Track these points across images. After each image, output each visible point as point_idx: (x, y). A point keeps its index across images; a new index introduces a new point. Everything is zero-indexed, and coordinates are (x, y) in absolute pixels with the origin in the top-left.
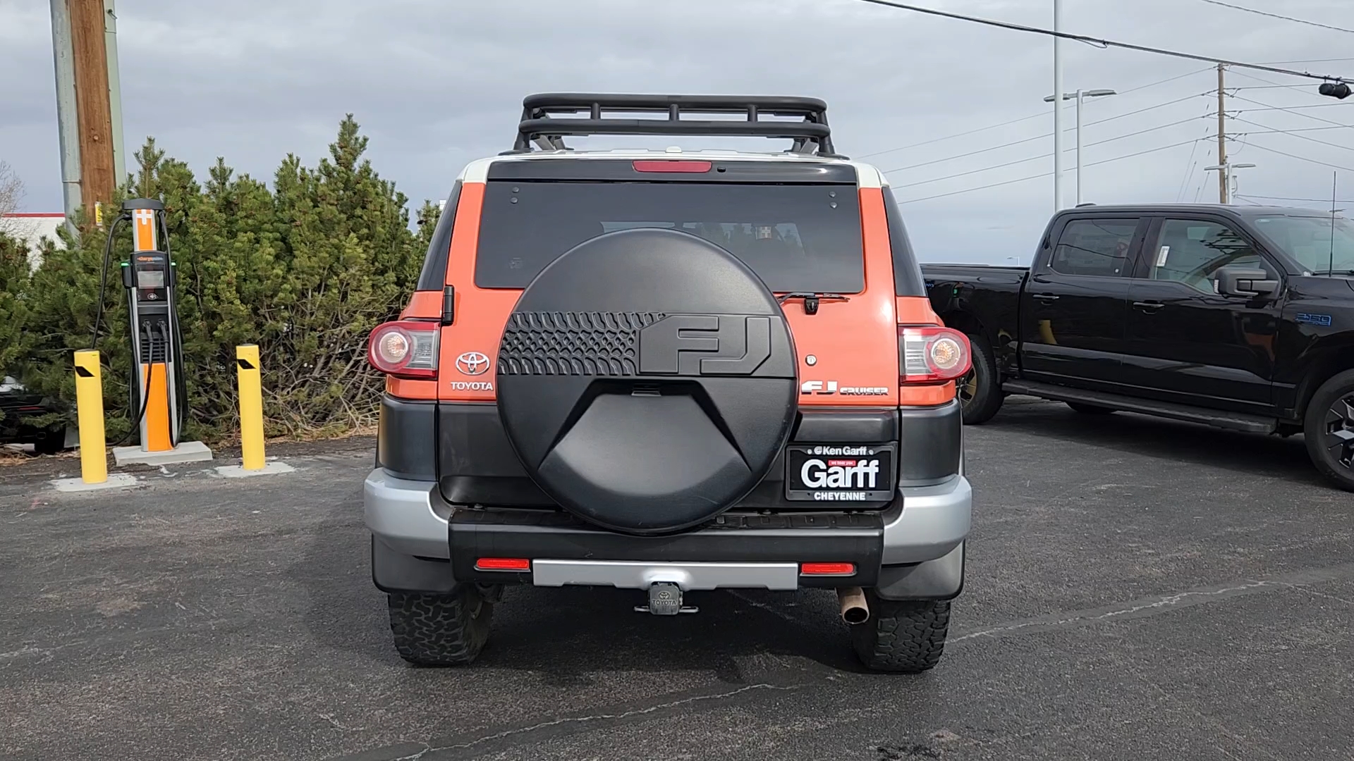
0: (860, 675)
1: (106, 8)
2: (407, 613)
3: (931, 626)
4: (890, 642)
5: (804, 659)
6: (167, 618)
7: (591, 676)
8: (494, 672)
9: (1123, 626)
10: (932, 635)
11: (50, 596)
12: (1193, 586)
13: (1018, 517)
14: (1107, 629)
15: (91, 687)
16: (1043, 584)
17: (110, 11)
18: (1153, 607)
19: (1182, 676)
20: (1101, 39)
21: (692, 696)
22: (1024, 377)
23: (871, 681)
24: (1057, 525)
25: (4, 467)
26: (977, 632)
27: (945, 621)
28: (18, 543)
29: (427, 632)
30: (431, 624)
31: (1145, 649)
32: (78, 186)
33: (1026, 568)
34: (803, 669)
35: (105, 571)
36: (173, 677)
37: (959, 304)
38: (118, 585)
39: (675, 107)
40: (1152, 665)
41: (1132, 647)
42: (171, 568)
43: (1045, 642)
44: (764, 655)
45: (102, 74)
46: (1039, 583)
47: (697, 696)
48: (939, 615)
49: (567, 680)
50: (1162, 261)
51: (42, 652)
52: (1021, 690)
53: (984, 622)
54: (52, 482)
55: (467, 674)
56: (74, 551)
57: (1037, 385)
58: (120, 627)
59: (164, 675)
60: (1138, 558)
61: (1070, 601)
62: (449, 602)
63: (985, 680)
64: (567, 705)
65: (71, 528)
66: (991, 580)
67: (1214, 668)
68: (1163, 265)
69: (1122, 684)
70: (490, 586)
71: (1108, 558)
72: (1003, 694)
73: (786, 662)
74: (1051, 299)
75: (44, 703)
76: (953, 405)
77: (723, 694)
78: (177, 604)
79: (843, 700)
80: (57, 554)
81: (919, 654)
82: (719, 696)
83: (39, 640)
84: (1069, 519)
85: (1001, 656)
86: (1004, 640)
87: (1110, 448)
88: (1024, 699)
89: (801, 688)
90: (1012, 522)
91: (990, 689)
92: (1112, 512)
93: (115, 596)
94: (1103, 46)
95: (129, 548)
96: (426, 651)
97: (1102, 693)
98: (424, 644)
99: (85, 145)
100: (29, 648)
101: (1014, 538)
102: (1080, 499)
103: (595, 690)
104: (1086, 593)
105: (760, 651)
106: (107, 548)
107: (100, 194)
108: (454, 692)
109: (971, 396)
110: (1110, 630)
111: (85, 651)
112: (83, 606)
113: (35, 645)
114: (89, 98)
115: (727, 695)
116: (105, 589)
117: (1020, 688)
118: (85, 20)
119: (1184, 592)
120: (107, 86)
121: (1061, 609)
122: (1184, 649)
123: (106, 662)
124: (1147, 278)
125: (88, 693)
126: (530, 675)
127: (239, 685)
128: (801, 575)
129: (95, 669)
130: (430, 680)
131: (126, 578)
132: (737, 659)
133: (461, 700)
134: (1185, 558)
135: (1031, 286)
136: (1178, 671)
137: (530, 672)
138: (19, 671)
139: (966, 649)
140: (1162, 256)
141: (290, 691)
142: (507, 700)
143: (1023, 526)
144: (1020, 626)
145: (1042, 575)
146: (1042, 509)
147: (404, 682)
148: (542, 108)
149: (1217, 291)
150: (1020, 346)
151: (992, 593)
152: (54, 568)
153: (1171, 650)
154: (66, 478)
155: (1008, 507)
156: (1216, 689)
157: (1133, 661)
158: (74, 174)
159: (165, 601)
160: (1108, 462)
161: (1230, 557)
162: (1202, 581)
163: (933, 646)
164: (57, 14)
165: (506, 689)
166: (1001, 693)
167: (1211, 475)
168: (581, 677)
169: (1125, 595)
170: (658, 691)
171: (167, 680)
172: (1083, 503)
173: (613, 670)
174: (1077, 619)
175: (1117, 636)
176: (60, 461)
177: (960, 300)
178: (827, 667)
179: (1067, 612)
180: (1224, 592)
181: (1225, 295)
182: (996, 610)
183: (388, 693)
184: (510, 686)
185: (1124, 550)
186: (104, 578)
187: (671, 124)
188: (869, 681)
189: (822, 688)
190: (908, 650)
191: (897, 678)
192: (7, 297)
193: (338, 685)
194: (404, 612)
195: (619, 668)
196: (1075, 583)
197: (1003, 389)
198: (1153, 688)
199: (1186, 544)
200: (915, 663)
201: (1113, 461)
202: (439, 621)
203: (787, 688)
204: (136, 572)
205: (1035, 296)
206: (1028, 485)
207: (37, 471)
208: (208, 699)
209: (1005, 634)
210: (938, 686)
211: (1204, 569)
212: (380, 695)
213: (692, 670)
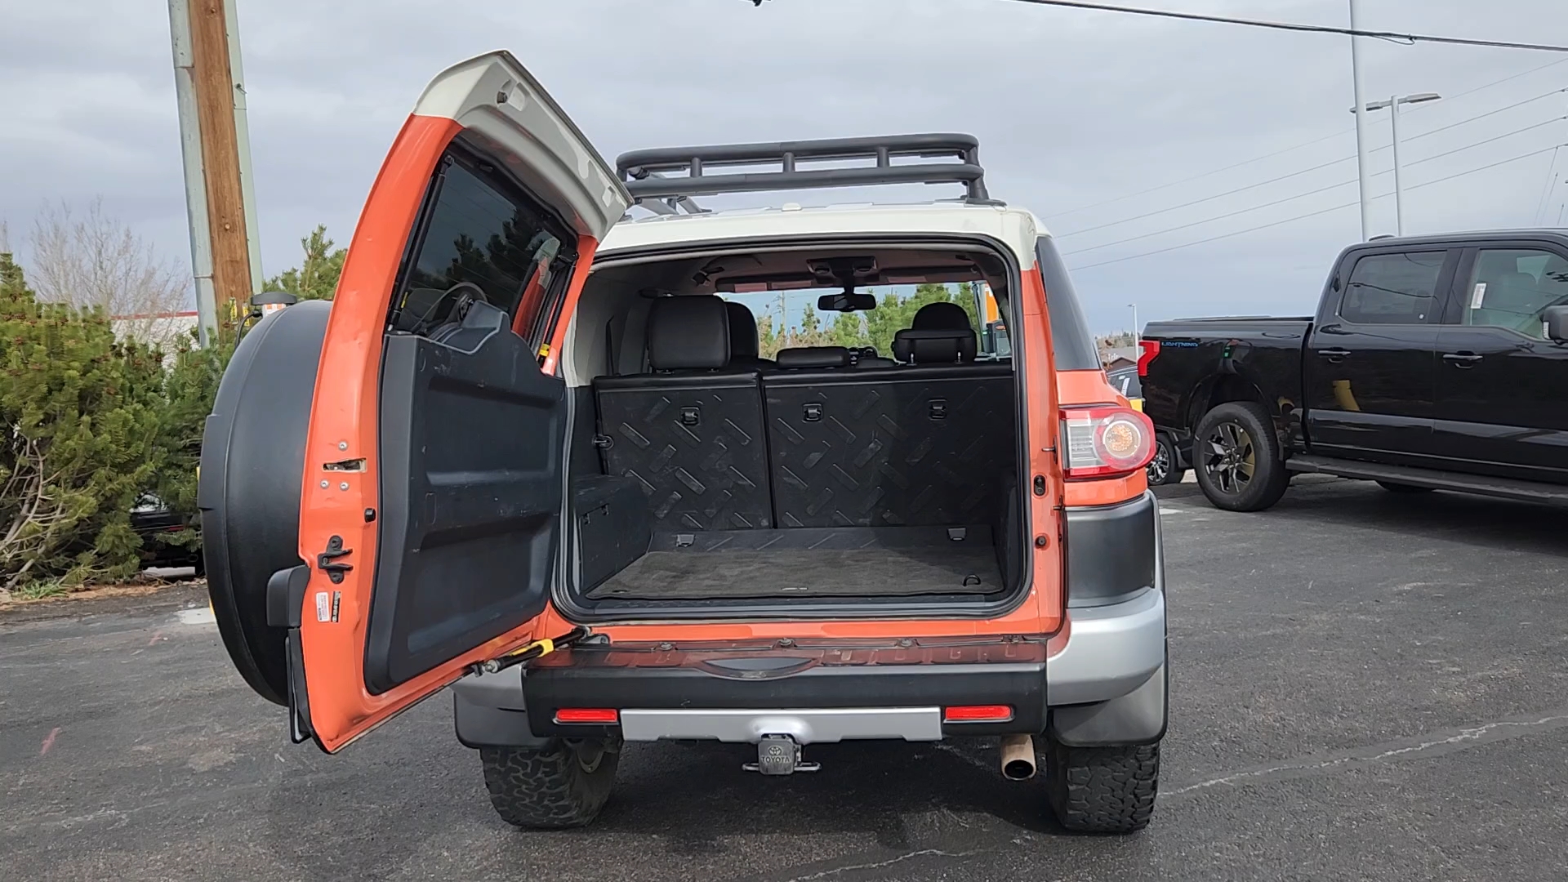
0: (1054, 837)
1: (235, 83)
2: (503, 769)
3: (1135, 778)
4: (1084, 797)
5: (989, 816)
6: (262, 773)
7: (726, 841)
8: (612, 837)
9: (1404, 769)
10: (1136, 788)
11: (143, 748)
12: (1507, 714)
13: (1290, 629)
14: (1383, 773)
15: (159, 857)
16: (1309, 715)
17: (238, 86)
18: (1448, 742)
19: (1474, 835)
20: (1407, 34)
21: (841, 866)
22: (1313, 452)
23: (1067, 844)
24: (1338, 638)
25: (133, 597)
26: (1213, 780)
27: (1151, 770)
28: (125, 686)
29: (527, 791)
30: (531, 781)
31: (1430, 799)
32: (210, 280)
33: (1289, 695)
34: (984, 830)
35: (208, 718)
36: (251, 845)
37: (1235, 367)
38: (220, 733)
39: (790, 156)
40: (1436, 821)
41: (1412, 797)
42: (280, 713)
43: (1299, 791)
44: (939, 811)
45: (231, 155)
46: (1303, 714)
47: (848, 865)
48: (1143, 764)
49: (695, 845)
50: (1477, 302)
51: (118, 814)
52: (1257, 856)
53: (1223, 766)
54: (179, 613)
55: (581, 839)
56: (181, 694)
57: (1330, 461)
58: (209, 784)
59: (242, 842)
60: (1437, 678)
61: (1340, 736)
62: (549, 756)
63: (1213, 843)
64: (689, 877)
65: (184, 667)
66: (1242, 710)
67: (1519, 825)
68: (1479, 307)
69: (1391, 846)
70: (579, 741)
71: (1398, 679)
72: (1234, 861)
73: (966, 821)
74: (1341, 355)
75: (104, 877)
76: (1143, 501)
77: (879, 863)
78: (277, 755)
79: (1028, 870)
80: (163, 697)
81: (1123, 811)
82: (874, 866)
83: (119, 801)
84: (1356, 629)
85: (1238, 811)
86: (1245, 789)
87: (1423, 536)
88: (1260, 868)
89: (978, 854)
90: (1282, 636)
91: (1218, 854)
92: (1414, 619)
93: (212, 746)
94: (1410, 42)
95: (241, 690)
96: (529, 813)
97: (1363, 858)
98: (525, 804)
99: (216, 237)
100: (106, 810)
101: (1281, 655)
102: (1375, 603)
103: (726, 858)
104: (1363, 726)
105: (937, 806)
106: (218, 689)
107: (233, 289)
108: (560, 862)
109: (1249, 477)
110: (1387, 774)
111: (164, 813)
112: (175, 759)
113: (113, 807)
114: (219, 183)
115: (885, 864)
116: (203, 739)
117: (1256, 853)
118: (212, 97)
119: (1493, 722)
120: (238, 168)
121: (1326, 747)
122: (1482, 799)
123: (183, 827)
124: (1460, 323)
125: (153, 865)
126: (654, 839)
127: (319, 854)
128: (945, 721)
129: (168, 835)
130: (536, 847)
131: (229, 725)
132: (905, 817)
133: (567, 871)
134: (1501, 677)
135: (1318, 339)
136: (1469, 828)
137: (654, 836)
138: (88, 838)
139: (1196, 802)
140: (1477, 295)
141: (376, 861)
142: (620, 872)
143: (1295, 639)
144: (1270, 770)
145: (1311, 702)
146: (1324, 617)
147: (506, 850)
148: (643, 167)
149: (1547, 337)
150: (1305, 414)
151: (1240, 728)
152: (155, 714)
153: (1464, 801)
154: (194, 608)
155: (1280, 616)
156: (1519, 853)
157: (1411, 815)
158: (206, 269)
159: (265, 752)
160: (1419, 554)
161: (1561, 675)
162: (1518, 708)
163: (1139, 801)
164: (182, 94)
165: (623, 857)
166: (1230, 860)
167: (1551, 567)
168: (713, 842)
169: (1414, 727)
170: (802, 859)
171: (242, 848)
172: (1378, 609)
173: (753, 833)
174: (1346, 760)
175: (1395, 782)
176: (193, 589)
177: (1234, 361)
178: (1016, 827)
179: (1333, 752)
180: (1548, 721)
181: (1558, 341)
182: (1242, 750)
183: (485, 863)
184: (628, 854)
185: (1421, 669)
186: (205, 727)
187: (786, 177)
188: (1064, 844)
189: (1004, 854)
190: (1108, 807)
191: (1101, 840)
192: (138, 408)
193: (430, 853)
194: (499, 768)
195: (760, 830)
196: (1351, 713)
197: (1287, 467)
198: (1434, 851)
199: (1505, 659)
200: (1120, 822)
201: (1424, 553)
202: (539, 778)
203: (960, 855)
204: (241, 718)
205: (1321, 352)
206: (1310, 587)
207: (166, 601)
208: (282, 871)
209: (1250, 781)
210: (1151, 851)
211: (1523, 692)
212: (475, 866)
213: (848, 831)
